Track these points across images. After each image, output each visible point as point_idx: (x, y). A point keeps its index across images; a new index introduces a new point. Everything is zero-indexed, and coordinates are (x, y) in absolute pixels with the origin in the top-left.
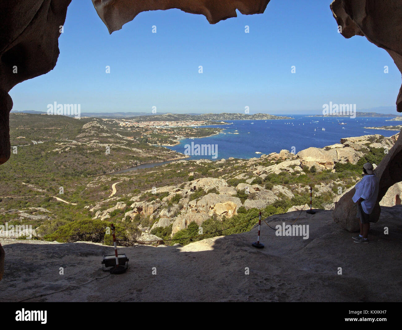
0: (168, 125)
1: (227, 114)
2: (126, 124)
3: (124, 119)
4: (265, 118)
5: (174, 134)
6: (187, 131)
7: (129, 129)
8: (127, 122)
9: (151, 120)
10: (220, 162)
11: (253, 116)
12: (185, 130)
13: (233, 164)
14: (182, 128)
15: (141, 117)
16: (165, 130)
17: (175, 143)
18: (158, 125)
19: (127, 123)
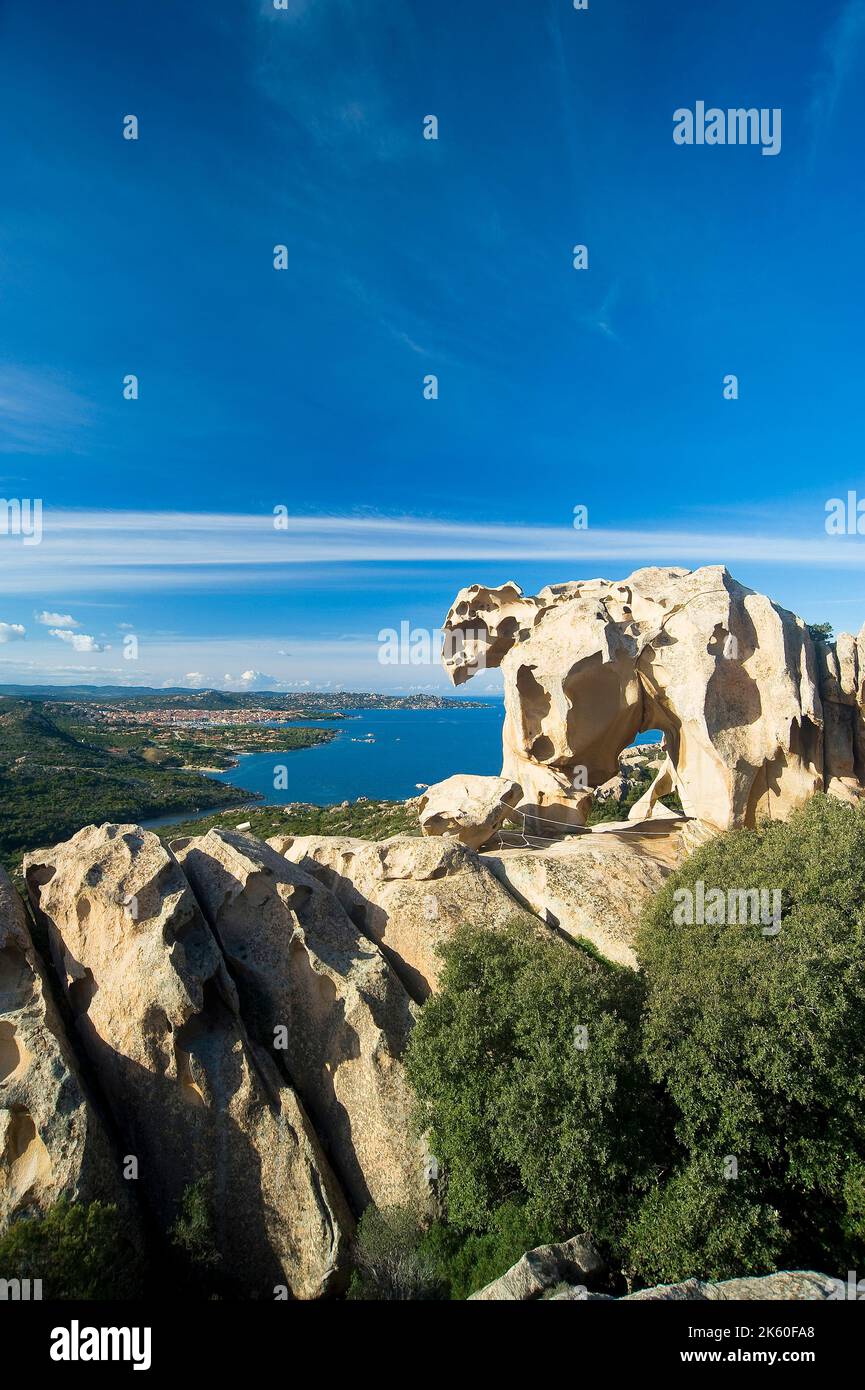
0: (207, 720)
1: (349, 696)
2: (103, 716)
3: (97, 702)
4: (432, 705)
5: (226, 741)
6: (255, 735)
7: (111, 729)
8: (105, 710)
9: (164, 706)
10: (339, 809)
11: (406, 701)
12: (251, 732)
13: (370, 813)
14: (244, 728)
15: (138, 699)
16: (204, 731)
17: (230, 764)
18: (183, 721)
19: (104, 713)
